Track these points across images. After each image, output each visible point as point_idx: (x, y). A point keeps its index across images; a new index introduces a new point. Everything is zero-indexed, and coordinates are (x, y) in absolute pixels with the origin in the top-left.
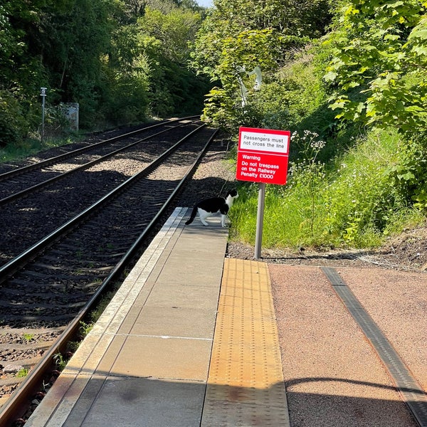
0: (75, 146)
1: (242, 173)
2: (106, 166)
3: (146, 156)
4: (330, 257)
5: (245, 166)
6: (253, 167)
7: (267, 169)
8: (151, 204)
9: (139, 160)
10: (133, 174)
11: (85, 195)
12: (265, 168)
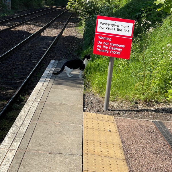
0: (8, 17)
1: (98, 49)
2: (21, 28)
3: (40, 24)
4: (157, 111)
5: (99, 44)
6: (106, 46)
7: (116, 47)
8: (40, 49)
9: (37, 26)
10: (33, 32)
11: (7, 43)
12: (115, 46)
